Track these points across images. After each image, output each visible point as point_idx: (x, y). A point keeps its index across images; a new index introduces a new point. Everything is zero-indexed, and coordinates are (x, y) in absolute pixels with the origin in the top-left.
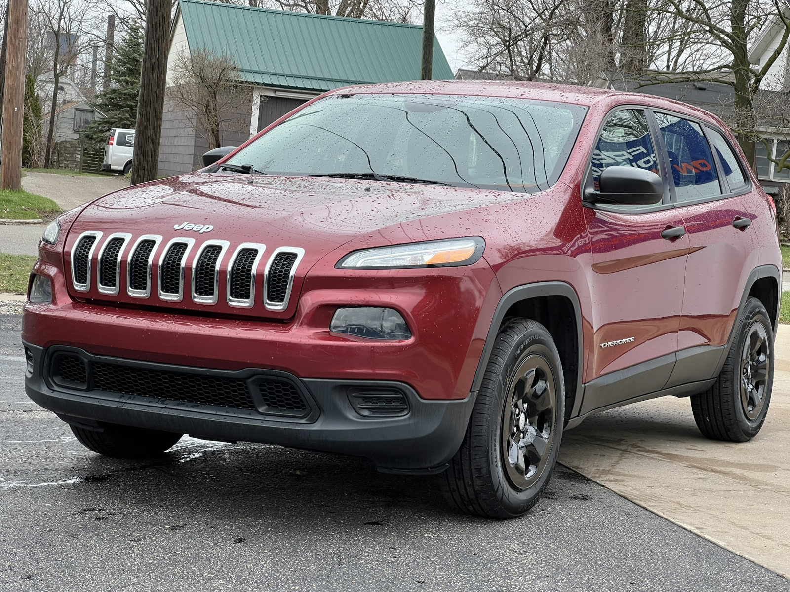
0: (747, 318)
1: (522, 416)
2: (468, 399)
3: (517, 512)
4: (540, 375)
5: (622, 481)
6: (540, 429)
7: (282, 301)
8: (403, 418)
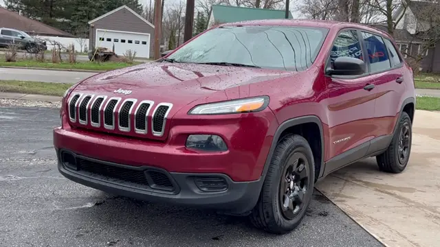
0: (401, 121)
1: (292, 183)
2: (260, 180)
3: (288, 231)
4: (301, 161)
5: (344, 201)
6: (302, 187)
7: (161, 131)
8: (224, 191)
